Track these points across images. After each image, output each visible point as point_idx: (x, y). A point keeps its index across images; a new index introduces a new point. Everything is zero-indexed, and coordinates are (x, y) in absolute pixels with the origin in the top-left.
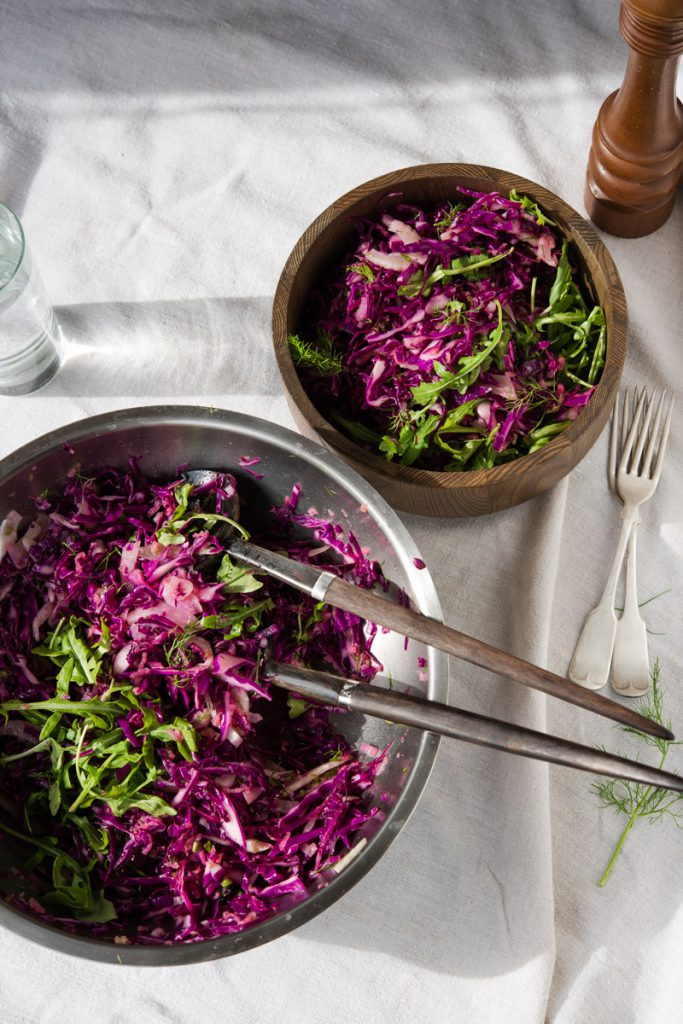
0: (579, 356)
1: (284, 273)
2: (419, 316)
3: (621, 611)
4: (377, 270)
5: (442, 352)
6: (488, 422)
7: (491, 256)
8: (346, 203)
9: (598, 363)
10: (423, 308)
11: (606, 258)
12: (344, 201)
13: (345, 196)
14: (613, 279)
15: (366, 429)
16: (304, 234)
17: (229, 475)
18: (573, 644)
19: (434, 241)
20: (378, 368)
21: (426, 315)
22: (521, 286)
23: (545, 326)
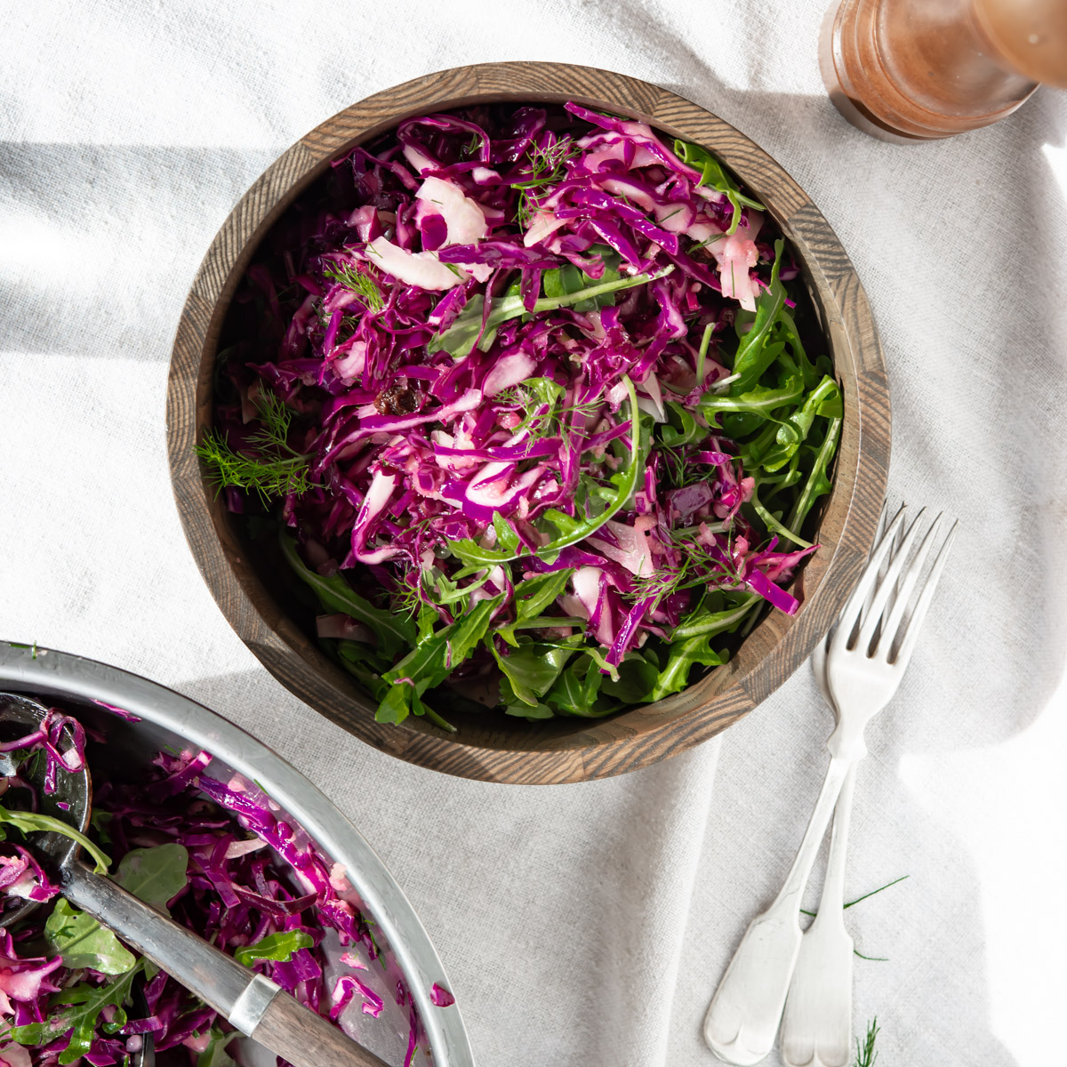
0: (785, 470)
1: (193, 295)
2: (470, 401)
3: (812, 915)
4: (388, 285)
5: (512, 493)
6: (593, 610)
7: (625, 275)
8: (330, 140)
9: (819, 487)
10: (479, 386)
11: (860, 310)
12: (326, 135)
13: (328, 123)
14: (870, 356)
15: (351, 592)
16: (238, 209)
17: (71, 719)
18: (717, 971)
19: (511, 248)
20: (380, 489)
21: (484, 398)
22: (681, 330)
23: (720, 416)
